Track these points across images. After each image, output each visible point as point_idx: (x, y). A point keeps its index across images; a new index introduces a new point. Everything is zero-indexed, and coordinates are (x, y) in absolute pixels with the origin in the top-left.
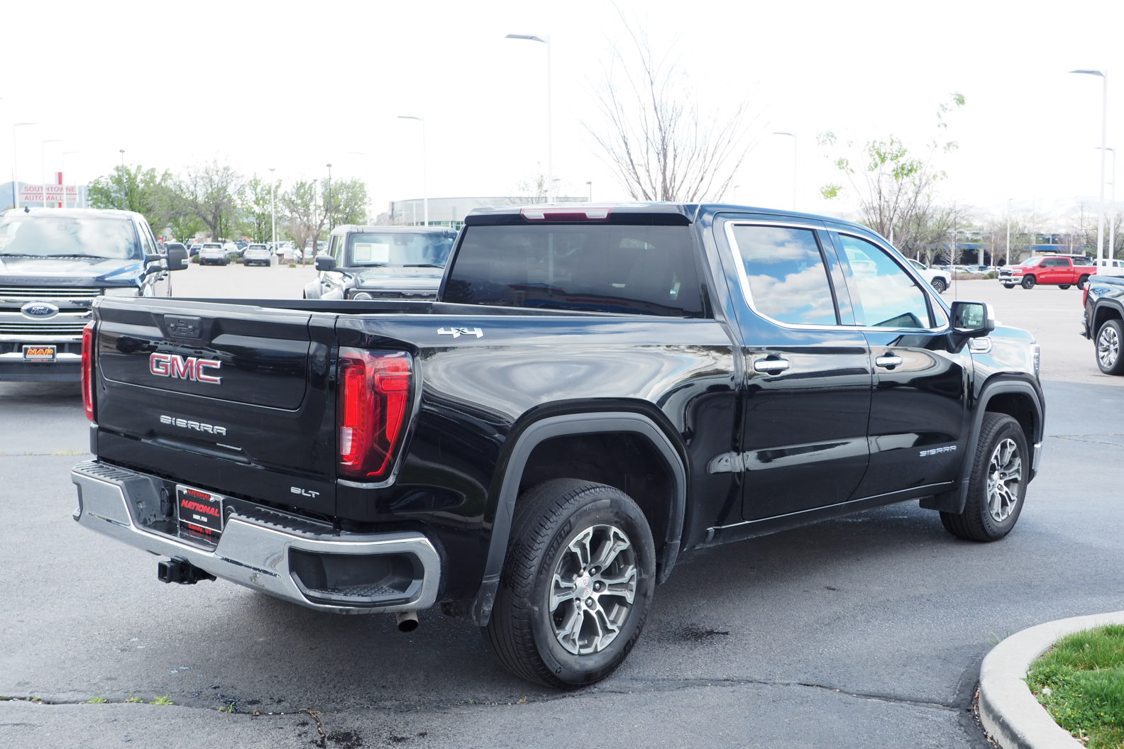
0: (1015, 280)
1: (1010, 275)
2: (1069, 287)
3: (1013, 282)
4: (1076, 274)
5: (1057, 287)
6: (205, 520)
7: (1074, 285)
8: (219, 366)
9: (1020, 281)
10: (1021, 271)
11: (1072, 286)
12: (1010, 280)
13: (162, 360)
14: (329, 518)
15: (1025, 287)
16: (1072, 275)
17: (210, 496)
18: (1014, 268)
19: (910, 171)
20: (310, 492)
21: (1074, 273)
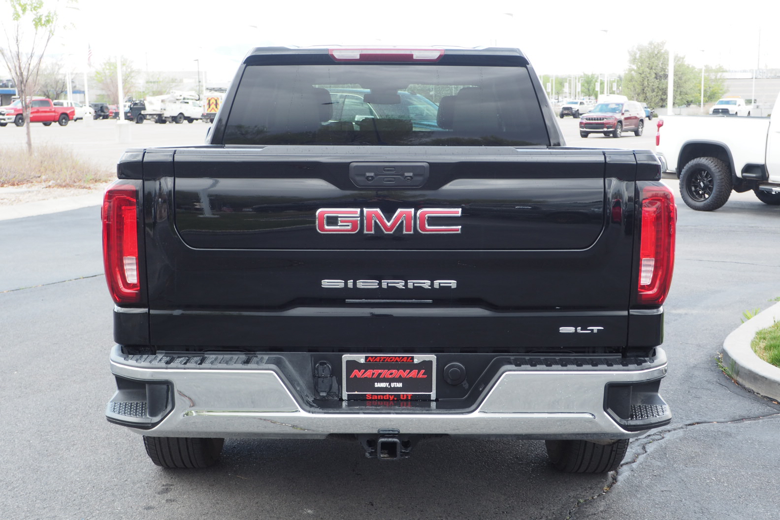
0: (8, 119)
1: (3, 115)
2: (50, 124)
3: (7, 121)
4: (58, 113)
5: (41, 124)
6: (400, 385)
7: (55, 122)
8: (460, 214)
9: (13, 120)
10: (13, 111)
11: (53, 123)
12: (4, 119)
13: (340, 215)
14: (616, 350)
15: (17, 125)
16: (53, 114)
17: (412, 358)
18: (7, 109)
19: (48, 21)
20: (588, 328)
21: (54, 112)
